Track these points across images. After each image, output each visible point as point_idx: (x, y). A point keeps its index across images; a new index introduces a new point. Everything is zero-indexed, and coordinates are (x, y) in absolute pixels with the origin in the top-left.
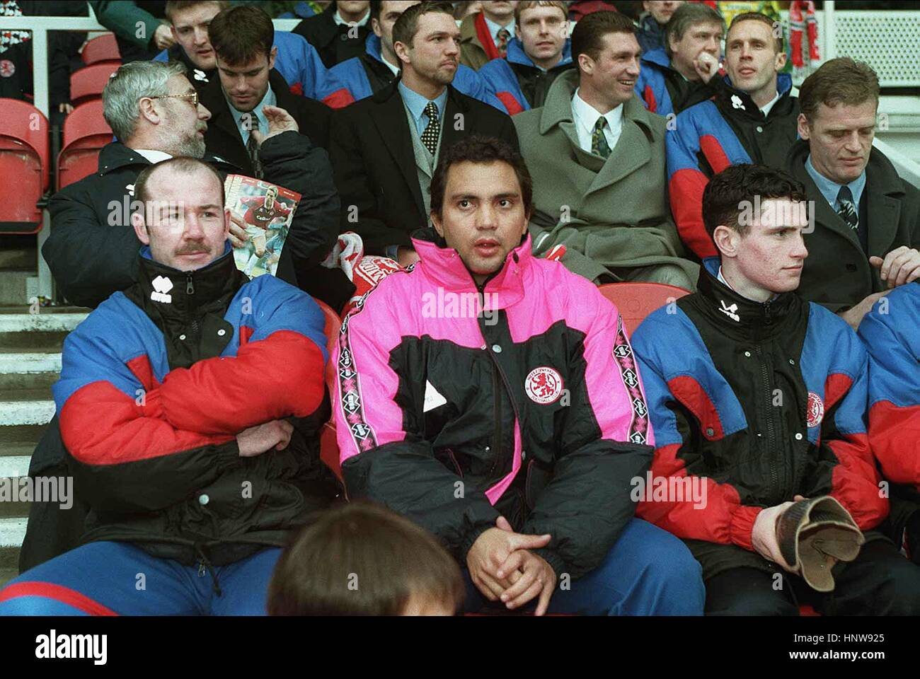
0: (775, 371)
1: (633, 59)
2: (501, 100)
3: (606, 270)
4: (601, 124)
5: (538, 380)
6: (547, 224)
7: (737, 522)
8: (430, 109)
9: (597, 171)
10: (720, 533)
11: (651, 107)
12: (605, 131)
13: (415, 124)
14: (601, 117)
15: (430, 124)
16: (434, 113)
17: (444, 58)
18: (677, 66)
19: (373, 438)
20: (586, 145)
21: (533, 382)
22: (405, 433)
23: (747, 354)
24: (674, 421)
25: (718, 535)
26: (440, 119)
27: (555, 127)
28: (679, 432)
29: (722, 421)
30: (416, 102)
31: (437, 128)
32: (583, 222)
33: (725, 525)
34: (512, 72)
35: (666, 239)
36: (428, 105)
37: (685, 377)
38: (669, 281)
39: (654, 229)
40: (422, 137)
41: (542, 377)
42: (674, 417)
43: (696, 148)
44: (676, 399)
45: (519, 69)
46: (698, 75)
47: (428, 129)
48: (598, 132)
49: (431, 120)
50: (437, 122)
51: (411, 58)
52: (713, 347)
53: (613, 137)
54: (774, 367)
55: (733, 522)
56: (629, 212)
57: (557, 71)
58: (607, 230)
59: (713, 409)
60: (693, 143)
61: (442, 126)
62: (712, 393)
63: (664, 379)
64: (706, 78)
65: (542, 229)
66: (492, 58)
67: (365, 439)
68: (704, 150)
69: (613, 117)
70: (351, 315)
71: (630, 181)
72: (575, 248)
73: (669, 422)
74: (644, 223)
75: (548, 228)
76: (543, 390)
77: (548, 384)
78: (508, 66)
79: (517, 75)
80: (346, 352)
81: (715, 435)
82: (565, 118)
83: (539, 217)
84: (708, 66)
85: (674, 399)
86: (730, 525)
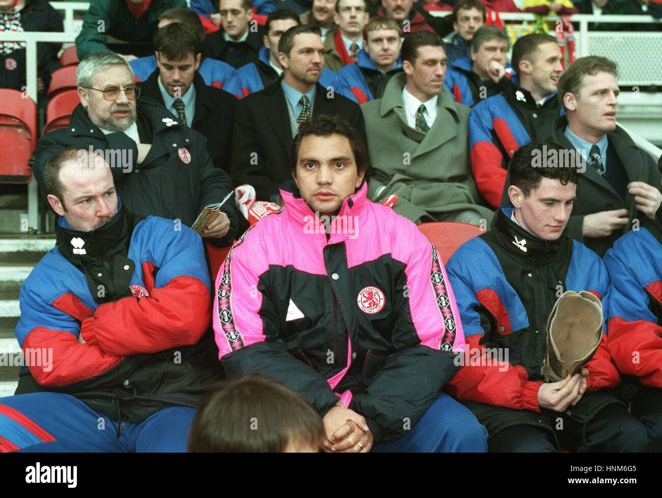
0: (549, 288)
1: (439, 65)
2: (354, 93)
3: (426, 214)
4: (422, 110)
5: (367, 296)
6: (384, 179)
7: (526, 392)
8: (303, 100)
9: (419, 142)
10: (516, 400)
11: (458, 99)
12: (425, 115)
13: (293, 111)
14: (422, 105)
15: (303, 111)
16: (306, 103)
17: (311, 65)
18: (476, 71)
19: (241, 340)
20: (412, 123)
21: (363, 298)
22: (265, 336)
23: (530, 275)
24: (479, 320)
25: (514, 402)
26: (310, 107)
27: (391, 112)
28: (482, 327)
29: (511, 322)
30: (294, 95)
31: (308, 113)
32: (411, 178)
33: (518, 395)
34: (361, 74)
35: (467, 192)
36: (302, 97)
37: (488, 289)
38: (469, 221)
39: (459, 184)
40: (298, 119)
41: (370, 294)
42: (479, 317)
43: (490, 126)
44: (481, 305)
45: (366, 72)
46: (490, 77)
47: (302, 114)
48: (420, 115)
49: (304, 108)
50: (309, 109)
51: (289, 64)
52: (507, 269)
53: (431, 118)
54: (548, 285)
55: (524, 393)
56: (442, 171)
57: (392, 73)
58: (427, 185)
59: (506, 312)
60: (488, 124)
61: (311, 112)
62: (506, 300)
63: (473, 291)
64: (496, 79)
65: (381, 183)
66: (346, 63)
67: (236, 341)
68: (495, 128)
69: (431, 105)
70: (233, 248)
71: (443, 149)
72: (404, 197)
73: (475, 320)
74: (452, 179)
75: (385, 182)
76: (370, 304)
77: (374, 299)
78: (359, 70)
79: (365, 76)
80: (227, 275)
81: (505, 331)
82: (397, 105)
83: (379, 175)
84: (498, 71)
85: (480, 305)
86: (522, 394)
